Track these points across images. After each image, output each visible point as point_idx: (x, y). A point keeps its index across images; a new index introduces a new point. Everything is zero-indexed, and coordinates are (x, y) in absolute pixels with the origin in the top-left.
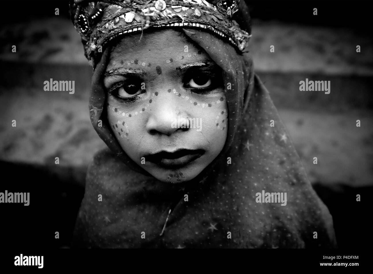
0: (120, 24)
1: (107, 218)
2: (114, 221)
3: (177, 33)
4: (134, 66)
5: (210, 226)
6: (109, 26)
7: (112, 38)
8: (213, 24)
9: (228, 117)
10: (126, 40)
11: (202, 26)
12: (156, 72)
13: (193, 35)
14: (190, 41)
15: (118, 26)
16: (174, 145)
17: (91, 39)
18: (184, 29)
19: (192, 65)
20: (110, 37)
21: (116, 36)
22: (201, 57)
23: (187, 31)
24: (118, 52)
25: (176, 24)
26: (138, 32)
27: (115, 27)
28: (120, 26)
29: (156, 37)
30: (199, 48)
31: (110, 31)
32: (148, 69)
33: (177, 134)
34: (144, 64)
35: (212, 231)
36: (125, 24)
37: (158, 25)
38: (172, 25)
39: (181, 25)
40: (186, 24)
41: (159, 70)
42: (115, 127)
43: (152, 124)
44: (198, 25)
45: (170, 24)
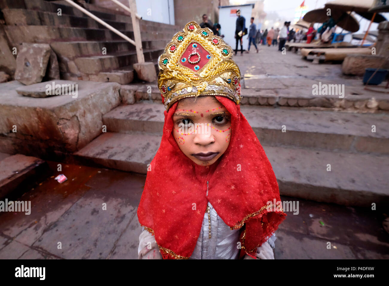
0: (184, 92)
1: (174, 192)
2: (177, 192)
3: (212, 98)
4: (190, 112)
5: (232, 187)
6: (179, 92)
7: (179, 99)
8: (229, 94)
9: (231, 136)
10: (187, 100)
11: (224, 95)
12: (200, 116)
13: (220, 99)
14: (218, 102)
15: (183, 93)
16: (207, 150)
17: (168, 97)
18: (216, 97)
19: (218, 113)
20: (178, 98)
21: (182, 98)
22: (222, 109)
23: (217, 97)
24: (182, 105)
25: (212, 94)
26: (193, 97)
27: (182, 94)
28: (185, 93)
29: (202, 100)
30: (222, 105)
31: (179, 95)
32: (196, 114)
33: (209, 145)
34: (195, 112)
35: (233, 189)
36: (187, 92)
37: (203, 94)
38: (210, 94)
39: (215, 94)
40: (217, 94)
41: (202, 115)
42: (178, 139)
43: (197, 140)
44: (222, 94)
45: (209, 94)
